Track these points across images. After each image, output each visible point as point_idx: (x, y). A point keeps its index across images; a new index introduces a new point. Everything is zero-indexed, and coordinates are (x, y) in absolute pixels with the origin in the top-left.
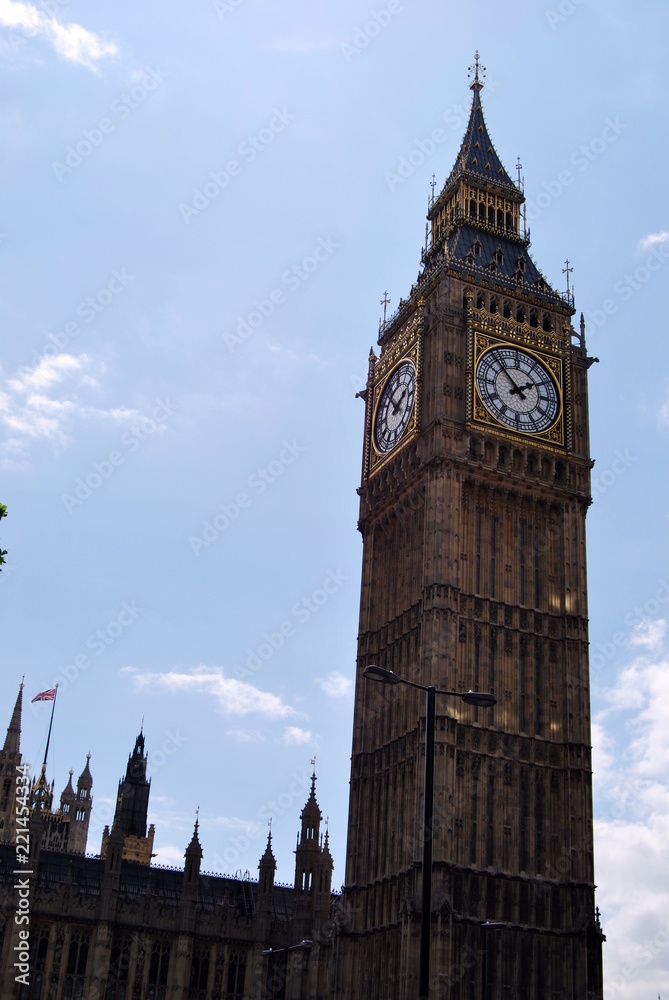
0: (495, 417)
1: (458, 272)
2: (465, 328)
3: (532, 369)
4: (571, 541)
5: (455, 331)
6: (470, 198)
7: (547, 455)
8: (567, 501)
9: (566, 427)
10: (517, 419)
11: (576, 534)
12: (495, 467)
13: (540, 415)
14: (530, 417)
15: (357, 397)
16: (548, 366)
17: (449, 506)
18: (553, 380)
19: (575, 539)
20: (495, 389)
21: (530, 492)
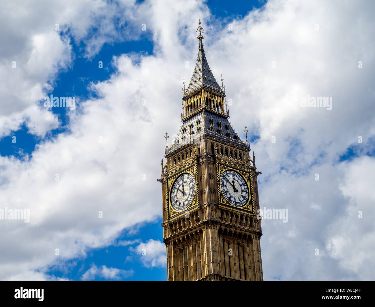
0: (228, 201)
1: (209, 136)
2: (215, 162)
3: (239, 178)
4: (256, 251)
5: (211, 164)
6: (206, 97)
7: (247, 216)
8: (254, 235)
9: (252, 203)
10: (235, 201)
11: (258, 248)
12: (229, 223)
13: (243, 199)
14: (240, 200)
15: (157, 181)
16: (244, 177)
17: (215, 241)
18: (246, 183)
19: (258, 251)
20: (227, 189)
21: (241, 231)
